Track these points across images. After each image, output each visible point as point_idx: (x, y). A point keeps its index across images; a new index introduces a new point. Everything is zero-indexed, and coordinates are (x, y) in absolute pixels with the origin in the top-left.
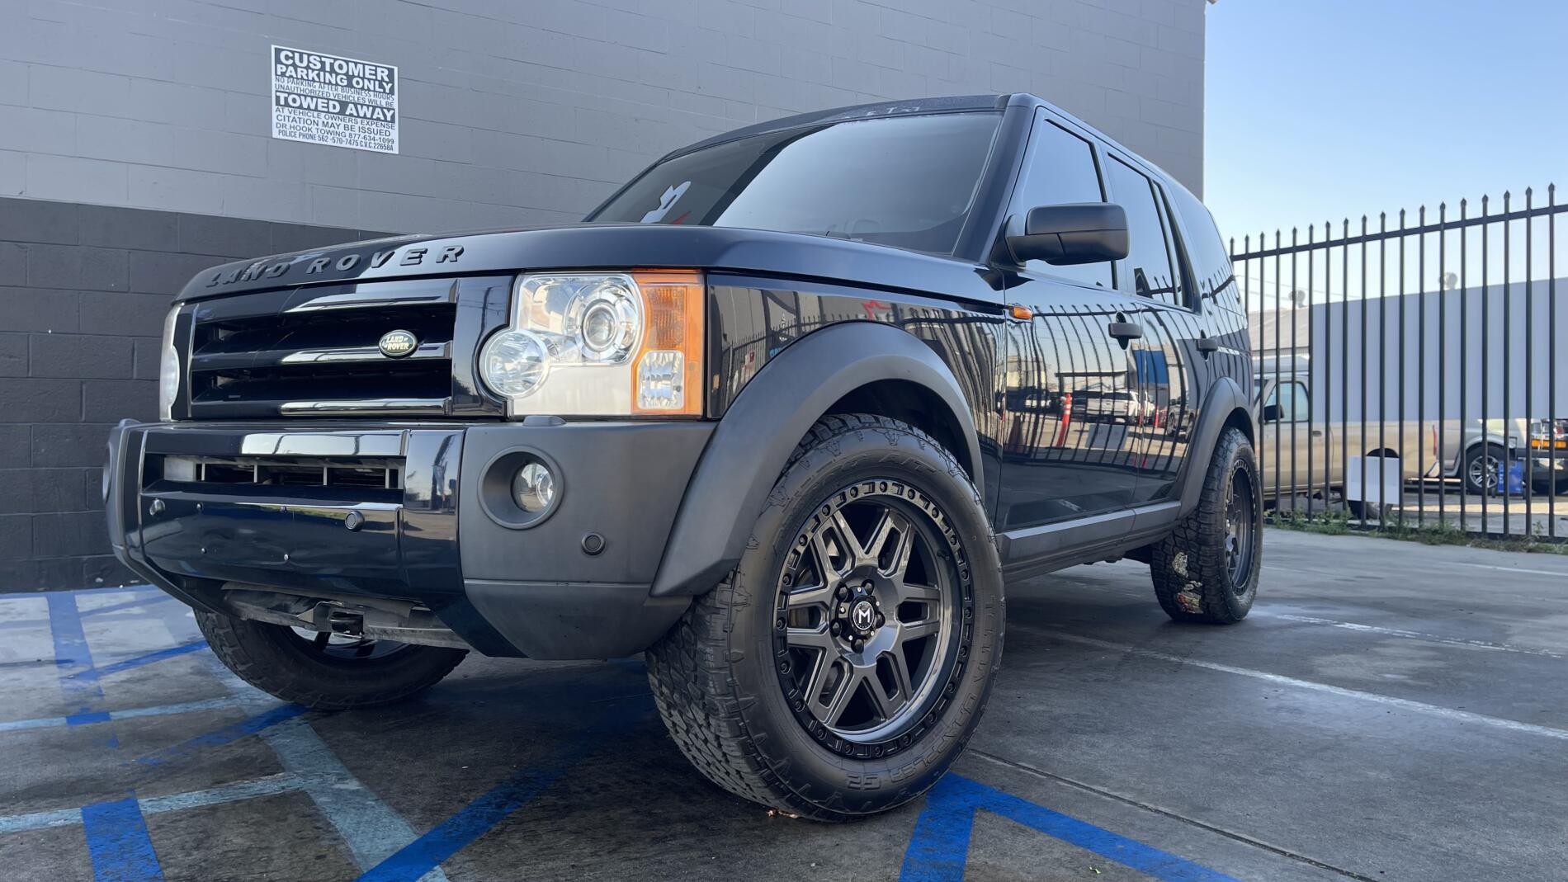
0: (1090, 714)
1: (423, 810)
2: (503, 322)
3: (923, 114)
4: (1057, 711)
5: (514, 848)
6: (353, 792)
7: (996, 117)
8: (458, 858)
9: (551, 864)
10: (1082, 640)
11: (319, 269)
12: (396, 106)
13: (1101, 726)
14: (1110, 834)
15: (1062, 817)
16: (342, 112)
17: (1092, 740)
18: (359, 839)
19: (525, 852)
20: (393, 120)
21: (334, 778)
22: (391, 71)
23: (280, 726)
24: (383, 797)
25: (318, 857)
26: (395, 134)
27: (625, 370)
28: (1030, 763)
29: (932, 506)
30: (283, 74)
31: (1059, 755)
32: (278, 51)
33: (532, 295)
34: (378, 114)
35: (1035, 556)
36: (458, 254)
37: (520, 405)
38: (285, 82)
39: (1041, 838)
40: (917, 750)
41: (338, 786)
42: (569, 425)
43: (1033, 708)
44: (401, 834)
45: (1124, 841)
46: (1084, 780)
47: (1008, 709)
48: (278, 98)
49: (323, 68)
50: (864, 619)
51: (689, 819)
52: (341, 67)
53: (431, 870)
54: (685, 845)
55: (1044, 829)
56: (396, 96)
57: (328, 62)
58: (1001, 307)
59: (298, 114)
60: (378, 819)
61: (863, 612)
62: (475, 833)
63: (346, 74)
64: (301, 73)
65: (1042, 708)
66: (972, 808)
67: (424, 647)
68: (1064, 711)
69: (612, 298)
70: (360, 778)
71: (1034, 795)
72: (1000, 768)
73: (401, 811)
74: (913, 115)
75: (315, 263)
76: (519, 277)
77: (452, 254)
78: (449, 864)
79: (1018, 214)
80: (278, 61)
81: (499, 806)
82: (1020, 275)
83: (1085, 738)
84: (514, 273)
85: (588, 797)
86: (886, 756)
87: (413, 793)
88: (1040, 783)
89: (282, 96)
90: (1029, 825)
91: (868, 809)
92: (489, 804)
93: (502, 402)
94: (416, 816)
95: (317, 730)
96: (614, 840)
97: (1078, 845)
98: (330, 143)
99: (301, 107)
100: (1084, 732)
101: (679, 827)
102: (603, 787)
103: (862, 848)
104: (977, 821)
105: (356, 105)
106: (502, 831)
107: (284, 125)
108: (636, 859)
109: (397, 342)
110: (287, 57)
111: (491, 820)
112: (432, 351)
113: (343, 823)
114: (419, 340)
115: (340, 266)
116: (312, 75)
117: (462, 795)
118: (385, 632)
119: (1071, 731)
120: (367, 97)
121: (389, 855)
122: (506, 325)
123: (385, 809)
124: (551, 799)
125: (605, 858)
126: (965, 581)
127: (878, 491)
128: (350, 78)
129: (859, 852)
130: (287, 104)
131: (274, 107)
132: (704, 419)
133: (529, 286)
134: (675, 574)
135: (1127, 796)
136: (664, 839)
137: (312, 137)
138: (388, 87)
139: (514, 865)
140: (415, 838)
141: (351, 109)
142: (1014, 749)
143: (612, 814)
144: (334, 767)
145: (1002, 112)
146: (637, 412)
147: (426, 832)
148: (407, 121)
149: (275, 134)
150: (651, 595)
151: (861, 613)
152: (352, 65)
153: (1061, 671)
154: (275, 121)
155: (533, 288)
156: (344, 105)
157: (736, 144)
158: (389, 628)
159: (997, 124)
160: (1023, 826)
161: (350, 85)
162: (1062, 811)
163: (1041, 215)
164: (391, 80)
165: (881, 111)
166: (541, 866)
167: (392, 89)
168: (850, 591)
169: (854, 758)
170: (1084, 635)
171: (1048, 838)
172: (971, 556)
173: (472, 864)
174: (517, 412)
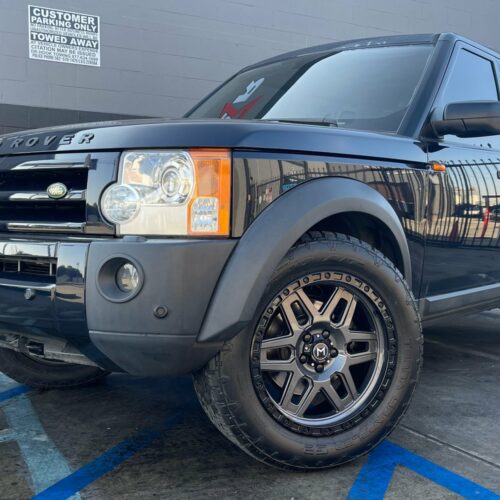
0: (477, 403)
1: (79, 455)
2: (114, 179)
3: (388, 45)
4: (458, 401)
5: (124, 481)
6: (44, 443)
7: (431, 47)
8: (91, 487)
9: (142, 493)
10: (483, 355)
11: (17, 146)
12: (99, 39)
13: (482, 412)
14: (474, 484)
15: (446, 471)
16: (68, 43)
17: (475, 420)
18: (38, 473)
19: (130, 484)
20: (97, 47)
21: (34, 433)
22: (96, 19)
23: (13, 399)
24: (58, 447)
25: (13, 484)
26: (98, 55)
27: (185, 208)
28: (434, 435)
29: (364, 285)
30: (35, 22)
31: (453, 430)
32: (32, 9)
33: (131, 164)
34: (89, 44)
35: (447, 310)
36: (90, 139)
37: (124, 229)
38: (36, 26)
39: (432, 485)
40: (356, 431)
41: (36, 438)
42: (150, 241)
43: (444, 399)
44: (62, 470)
45: (481, 489)
46: (464, 447)
47: (429, 399)
48: (32, 36)
49: (57, 18)
50: (321, 354)
51: (227, 466)
52: (67, 17)
53: (74, 494)
54: (220, 483)
55: (433, 479)
56: (99, 34)
57: (60, 14)
58: (425, 164)
59: (43, 45)
60: (52, 460)
61: (320, 349)
62: (105, 471)
63: (71, 21)
64: (45, 21)
65: (449, 399)
66: (395, 464)
67: (76, 365)
68: (462, 401)
69: (177, 165)
70: (48, 434)
71: (433, 457)
72: (416, 438)
73: (66, 456)
74: (382, 46)
75: (15, 142)
76: (124, 153)
77: (87, 139)
78: (85, 491)
79: (439, 106)
80: (32, 14)
81: (122, 454)
82: (440, 144)
83: (471, 419)
84: (121, 150)
85: (173, 450)
86: (334, 434)
87: (76, 444)
88: (439, 448)
89: (35, 34)
90: (425, 476)
91: (320, 465)
92: (117, 452)
93: (113, 226)
94: (73, 460)
95: (33, 402)
96: (181, 479)
97: (452, 490)
98: (61, 61)
99: (45, 40)
100: (471, 415)
101: (221, 471)
102: (184, 443)
103: (325, 488)
104: (396, 473)
105: (76, 39)
106: (119, 471)
107: (35, 51)
108: (192, 491)
109: (57, 189)
110: (37, 12)
111: (116, 464)
112: (76, 195)
113: (32, 462)
114: (69, 188)
115: (28, 144)
116: (51, 22)
117: (103, 446)
118: (54, 354)
119: (464, 414)
120: (82, 34)
121: (53, 483)
122: (116, 181)
123: (58, 454)
124: (153, 450)
125: (174, 490)
126: (390, 328)
127: (323, 279)
128: (72, 23)
129: (322, 490)
130: (37, 39)
131: (30, 41)
132: (230, 237)
133: (129, 158)
134: (211, 329)
135: (489, 459)
136: (208, 479)
137: (52, 57)
138: (94, 28)
139: (120, 493)
140: (70, 473)
141: (73, 41)
142: (427, 426)
143: (184, 461)
144: (36, 426)
145: (434, 44)
146: (191, 234)
147: (77, 469)
148: (106, 47)
149: (31, 56)
150: (197, 340)
151: (318, 350)
152: (73, 16)
153: (465, 374)
154: (30, 49)
155: (132, 159)
156: (69, 39)
157: (280, 63)
158: (56, 352)
159: (431, 51)
160: (421, 477)
161: (73, 27)
162: (447, 468)
163: (453, 108)
164: (96, 24)
165: (363, 43)
166: (136, 494)
167: (96, 30)
168: (312, 337)
169: (311, 436)
170: (484, 351)
171: (436, 485)
172: (394, 314)
173: (97, 491)
174: (122, 232)
